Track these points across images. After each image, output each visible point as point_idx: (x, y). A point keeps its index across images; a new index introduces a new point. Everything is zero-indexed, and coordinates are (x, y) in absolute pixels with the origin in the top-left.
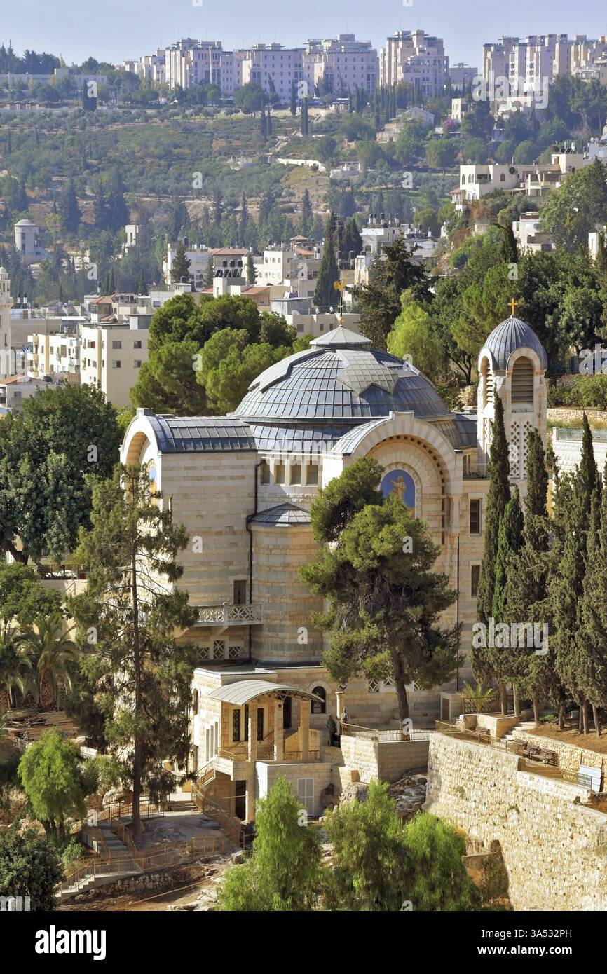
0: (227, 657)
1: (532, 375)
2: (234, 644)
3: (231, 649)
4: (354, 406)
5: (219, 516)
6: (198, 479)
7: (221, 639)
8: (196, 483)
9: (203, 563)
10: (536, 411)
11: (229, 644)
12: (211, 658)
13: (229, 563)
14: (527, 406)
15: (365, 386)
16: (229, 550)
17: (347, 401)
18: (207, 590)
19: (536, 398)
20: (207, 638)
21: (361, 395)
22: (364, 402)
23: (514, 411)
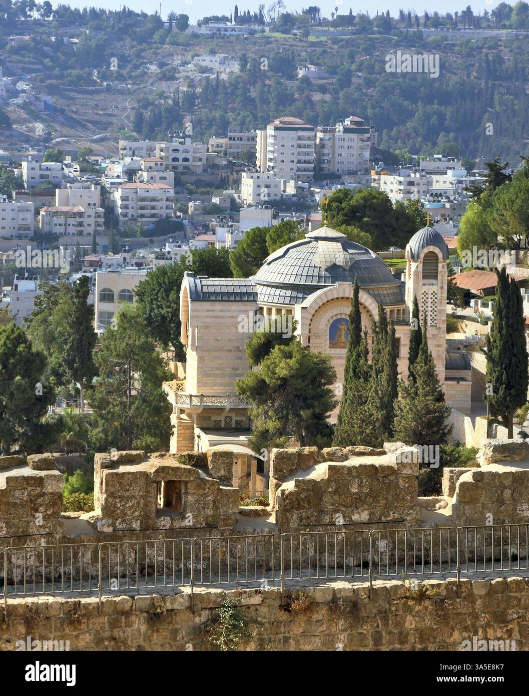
0: (234, 426)
1: (437, 263)
2: (239, 418)
3: (236, 421)
4: (320, 277)
5: (230, 340)
6: (215, 317)
7: (230, 415)
8: (214, 320)
9: (218, 369)
10: (440, 285)
11: (235, 418)
12: (223, 426)
13: (237, 369)
14: (434, 281)
15: (329, 264)
16: (236, 361)
17: (316, 273)
18: (221, 384)
19: (439, 277)
20: (220, 414)
21: (326, 270)
22: (328, 274)
23: (424, 285)
